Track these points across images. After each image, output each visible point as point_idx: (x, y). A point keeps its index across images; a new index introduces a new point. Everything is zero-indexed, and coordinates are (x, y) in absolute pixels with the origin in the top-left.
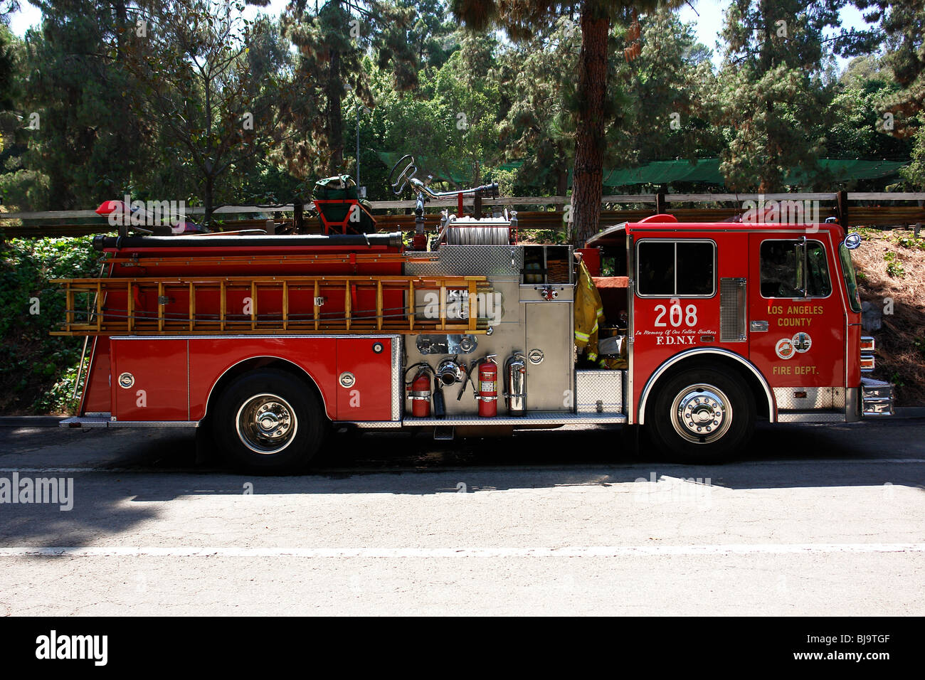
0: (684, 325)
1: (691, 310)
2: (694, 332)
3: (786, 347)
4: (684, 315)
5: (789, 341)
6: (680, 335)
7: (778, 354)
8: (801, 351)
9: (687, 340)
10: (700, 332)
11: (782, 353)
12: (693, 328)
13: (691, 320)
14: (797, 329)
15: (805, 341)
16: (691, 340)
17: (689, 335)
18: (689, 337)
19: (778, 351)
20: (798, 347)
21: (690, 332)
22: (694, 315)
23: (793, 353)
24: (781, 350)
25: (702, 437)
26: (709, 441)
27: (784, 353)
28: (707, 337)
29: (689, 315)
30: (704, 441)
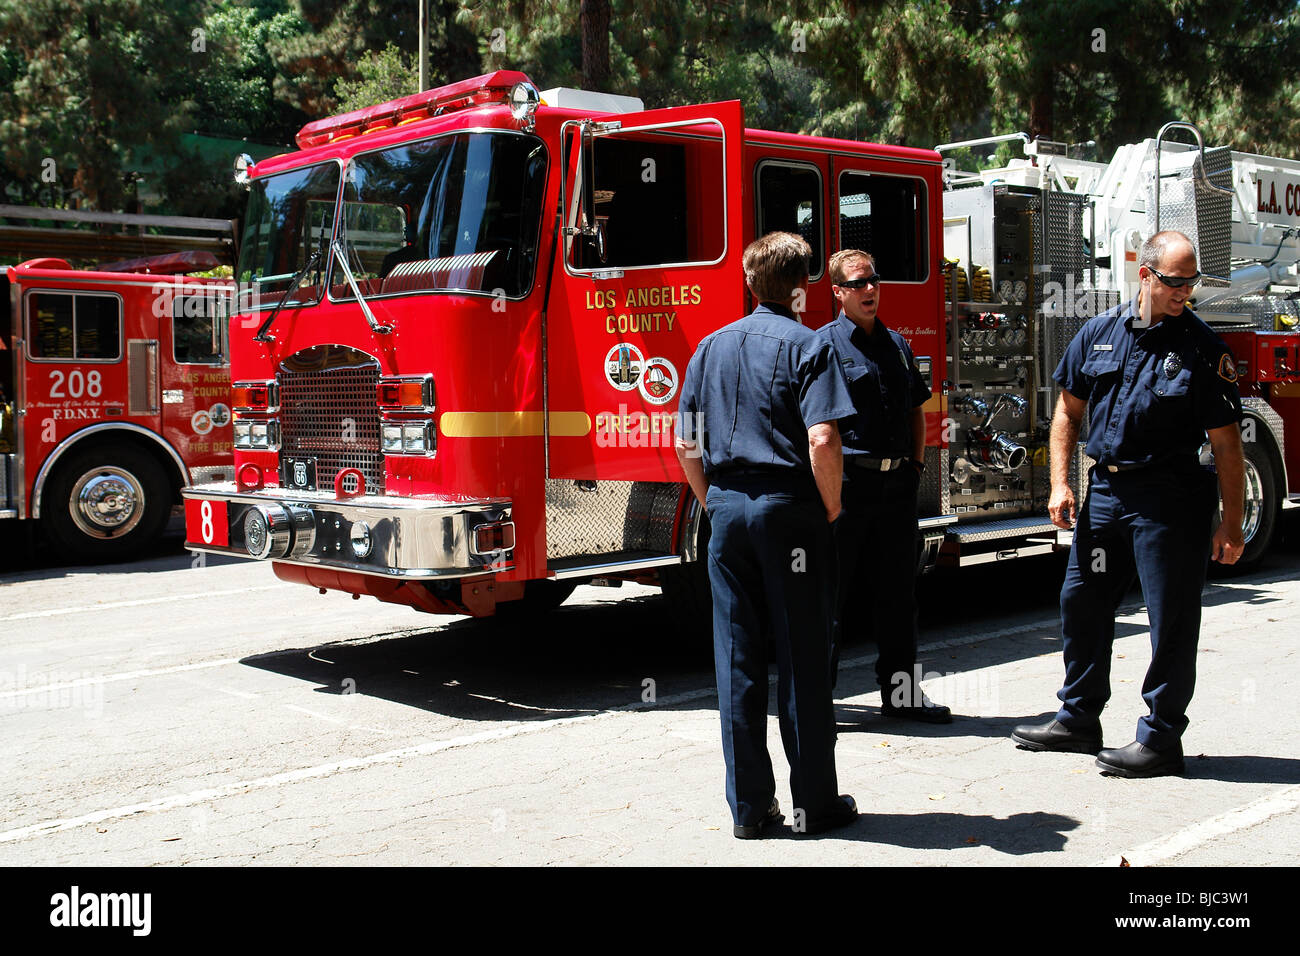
0: (86, 396)
1: (94, 378)
2: (98, 404)
3: (203, 420)
4: (86, 383)
5: (206, 413)
6: (82, 408)
7: (195, 428)
8: (220, 425)
9: (90, 414)
10: (106, 403)
11: (199, 427)
12: (97, 399)
13: (95, 389)
14: (215, 400)
15: (224, 414)
16: (94, 414)
17: (92, 407)
18: (92, 410)
19: (194, 425)
20: (216, 421)
21: (93, 403)
22: (97, 383)
23: (210, 428)
24: (198, 423)
25: (109, 531)
26: (117, 535)
27: (202, 427)
28: (113, 410)
29: (92, 383)
30: (112, 535)
